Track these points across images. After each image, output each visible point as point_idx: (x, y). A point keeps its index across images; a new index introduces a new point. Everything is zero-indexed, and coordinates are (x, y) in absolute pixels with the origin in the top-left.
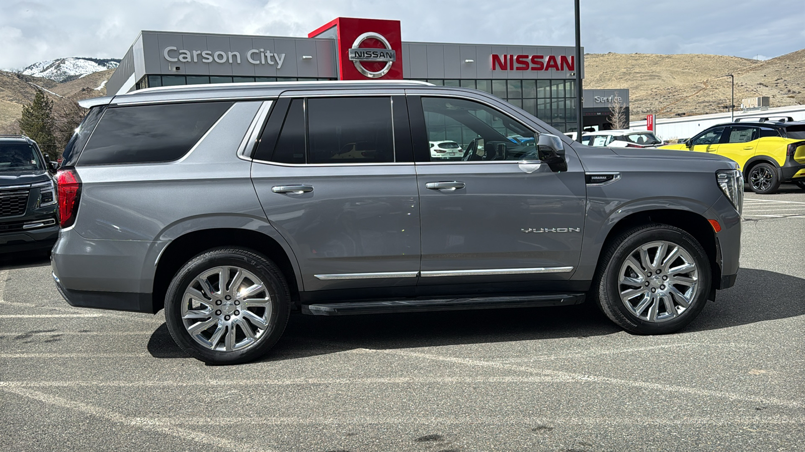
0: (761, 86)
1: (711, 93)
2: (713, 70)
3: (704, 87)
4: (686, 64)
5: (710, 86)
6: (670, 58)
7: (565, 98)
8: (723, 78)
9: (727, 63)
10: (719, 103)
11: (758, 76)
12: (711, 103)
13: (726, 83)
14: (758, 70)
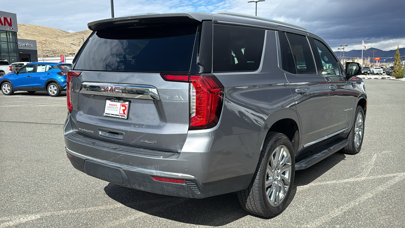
0: (72, 45)
1: (49, 46)
2: (47, 35)
3: (45, 43)
4: (34, 30)
5: (48, 42)
6: (25, 25)
7: (8, 42)
8: (54, 39)
9: (54, 32)
10: (53, 52)
11: (71, 40)
12: (49, 51)
13: (56, 42)
14: (70, 37)
